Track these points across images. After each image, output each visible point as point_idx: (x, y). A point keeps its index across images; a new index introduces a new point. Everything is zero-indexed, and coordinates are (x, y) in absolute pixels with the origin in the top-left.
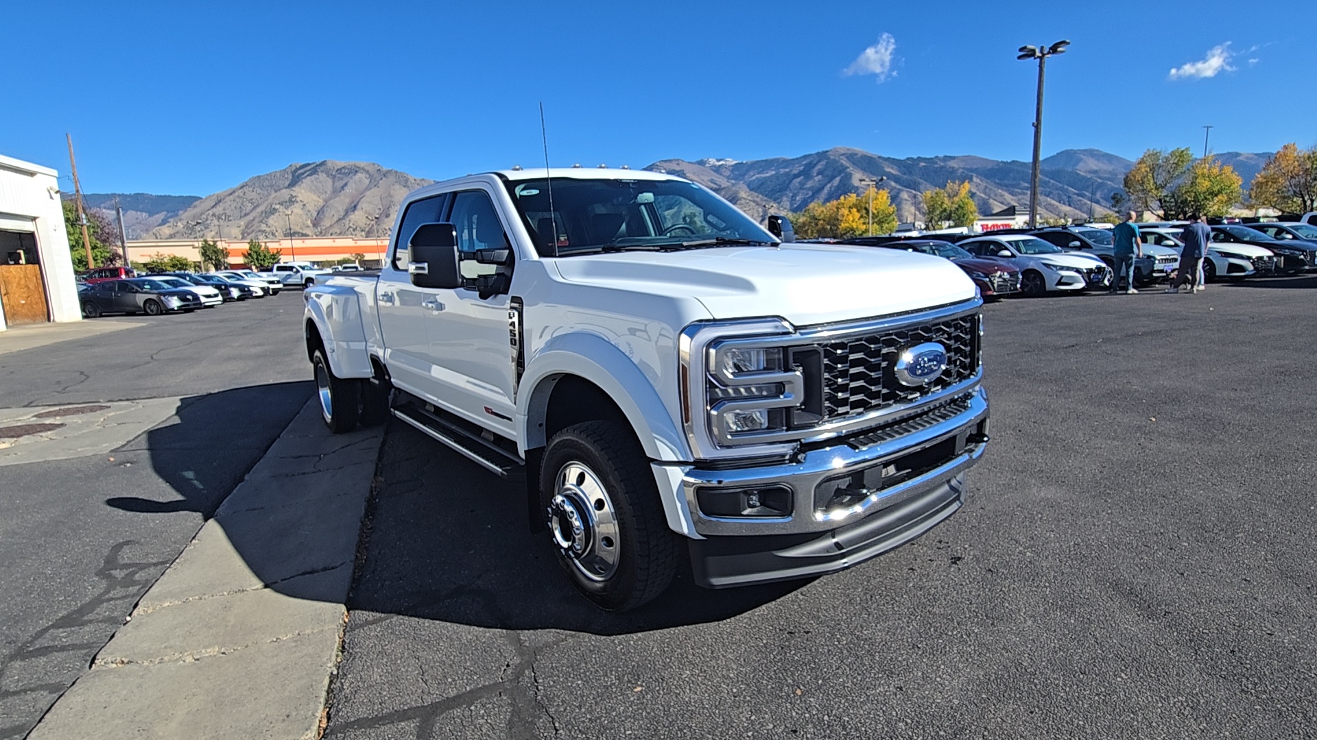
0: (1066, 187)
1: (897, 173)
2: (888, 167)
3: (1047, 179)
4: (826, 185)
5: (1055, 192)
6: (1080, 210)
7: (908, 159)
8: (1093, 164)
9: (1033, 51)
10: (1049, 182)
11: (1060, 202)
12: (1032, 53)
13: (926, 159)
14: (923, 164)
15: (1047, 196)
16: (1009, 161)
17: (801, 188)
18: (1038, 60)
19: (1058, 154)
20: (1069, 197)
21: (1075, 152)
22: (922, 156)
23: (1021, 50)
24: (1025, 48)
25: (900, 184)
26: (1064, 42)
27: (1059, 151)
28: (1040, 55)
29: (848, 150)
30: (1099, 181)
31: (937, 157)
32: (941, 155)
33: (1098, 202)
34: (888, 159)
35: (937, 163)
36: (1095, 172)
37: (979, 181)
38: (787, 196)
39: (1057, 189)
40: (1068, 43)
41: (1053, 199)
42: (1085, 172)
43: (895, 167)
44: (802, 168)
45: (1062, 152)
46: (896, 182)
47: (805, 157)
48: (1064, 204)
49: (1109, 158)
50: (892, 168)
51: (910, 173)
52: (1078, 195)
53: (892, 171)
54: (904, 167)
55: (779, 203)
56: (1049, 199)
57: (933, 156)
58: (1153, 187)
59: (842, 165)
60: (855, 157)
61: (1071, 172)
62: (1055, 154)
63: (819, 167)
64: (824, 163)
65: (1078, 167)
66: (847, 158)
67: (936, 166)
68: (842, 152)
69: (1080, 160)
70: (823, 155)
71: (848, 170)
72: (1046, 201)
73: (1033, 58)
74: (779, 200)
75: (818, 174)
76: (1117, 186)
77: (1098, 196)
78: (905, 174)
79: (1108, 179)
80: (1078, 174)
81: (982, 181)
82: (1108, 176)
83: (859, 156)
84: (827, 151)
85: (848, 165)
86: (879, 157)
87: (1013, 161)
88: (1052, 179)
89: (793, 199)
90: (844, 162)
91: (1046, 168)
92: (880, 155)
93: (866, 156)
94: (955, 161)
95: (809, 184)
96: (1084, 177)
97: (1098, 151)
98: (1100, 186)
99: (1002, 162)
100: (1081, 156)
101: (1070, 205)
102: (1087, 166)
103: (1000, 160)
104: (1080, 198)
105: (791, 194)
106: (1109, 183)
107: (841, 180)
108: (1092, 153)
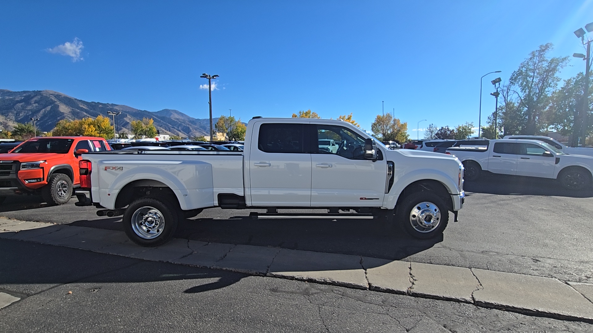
0: (167, 124)
1: (87, 108)
2: (81, 105)
3: (160, 120)
4: (42, 109)
5: (163, 125)
6: (174, 134)
7: (92, 102)
8: (177, 116)
9: (207, 76)
10: (160, 121)
11: (166, 130)
12: (206, 77)
13: (102, 103)
14: (100, 106)
15: (161, 127)
16: (143, 110)
17: (23, 109)
18: (208, 80)
19: (163, 110)
20: (169, 128)
21: (169, 110)
22: (100, 102)
23: (203, 74)
24: (205, 74)
25: (89, 114)
26: (217, 76)
27: (163, 109)
28: (209, 78)
29: (55, 92)
30: (180, 123)
31: (108, 104)
32: (110, 103)
33: (180, 131)
34: (81, 101)
35: (108, 106)
36: (178, 119)
37: (130, 117)
38: (12, 113)
39: (164, 124)
40: (219, 76)
41: (163, 128)
42: (174, 119)
43: (85, 105)
44: (23, 98)
45: (164, 110)
46: (86, 113)
47: (25, 92)
48: (167, 131)
49: (182, 114)
50: (83, 106)
51: (94, 109)
52: (172, 127)
53: (84, 107)
54: (91, 106)
55: (6, 116)
56: (161, 128)
57: (106, 103)
58: (225, 129)
59: (52, 100)
60: (60, 97)
61: (169, 118)
62: (162, 110)
63: (35, 99)
64: (39, 97)
65: (171, 116)
66: (55, 97)
67: (108, 108)
68: (51, 93)
69: (171, 114)
70: (38, 93)
71: (56, 103)
72: (160, 129)
73: (206, 78)
74: (6, 115)
75: (35, 103)
76: (186, 126)
77: (180, 129)
78: (91, 109)
79: (183, 122)
80: (172, 119)
81: (131, 117)
82: (182, 121)
83: (63, 97)
84: (41, 91)
85: (56, 100)
86: (75, 99)
87: (144, 111)
88: (162, 120)
89: (17, 115)
90: (53, 98)
91: (159, 115)
92: (76, 98)
93: (67, 97)
94: (117, 107)
95: (29, 107)
96: (174, 121)
97: (177, 111)
98: (180, 125)
99: (140, 110)
100: (172, 112)
101: (170, 131)
102: (174, 116)
103: (139, 109)
104: (174, 129)
105: (15, 112)
106: (183, 124)
107: (51, 108)
108: (176, 112)
